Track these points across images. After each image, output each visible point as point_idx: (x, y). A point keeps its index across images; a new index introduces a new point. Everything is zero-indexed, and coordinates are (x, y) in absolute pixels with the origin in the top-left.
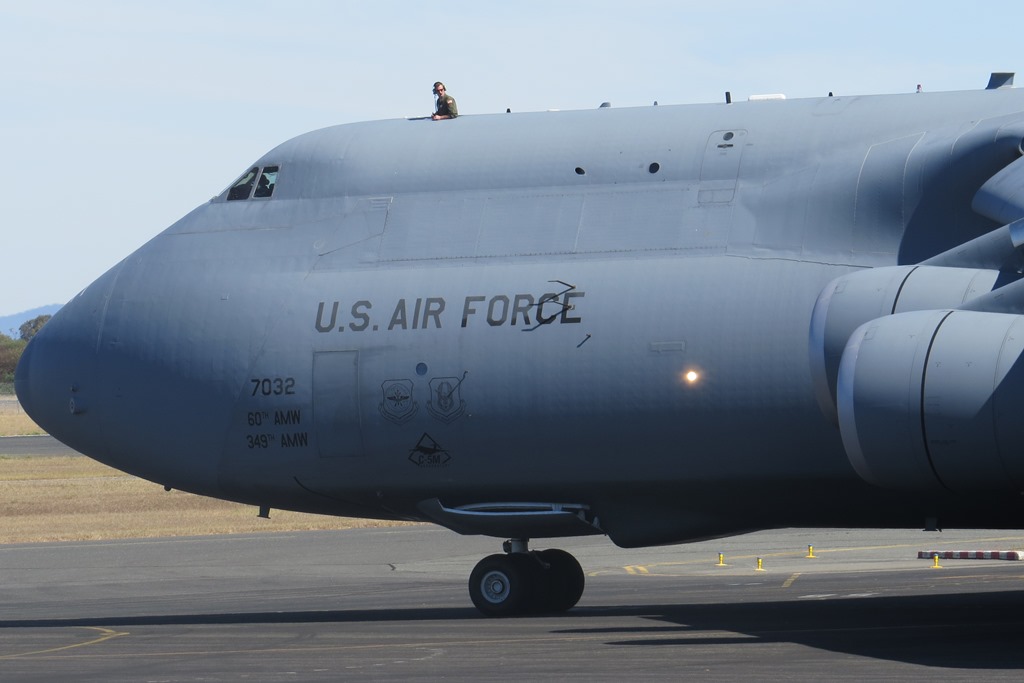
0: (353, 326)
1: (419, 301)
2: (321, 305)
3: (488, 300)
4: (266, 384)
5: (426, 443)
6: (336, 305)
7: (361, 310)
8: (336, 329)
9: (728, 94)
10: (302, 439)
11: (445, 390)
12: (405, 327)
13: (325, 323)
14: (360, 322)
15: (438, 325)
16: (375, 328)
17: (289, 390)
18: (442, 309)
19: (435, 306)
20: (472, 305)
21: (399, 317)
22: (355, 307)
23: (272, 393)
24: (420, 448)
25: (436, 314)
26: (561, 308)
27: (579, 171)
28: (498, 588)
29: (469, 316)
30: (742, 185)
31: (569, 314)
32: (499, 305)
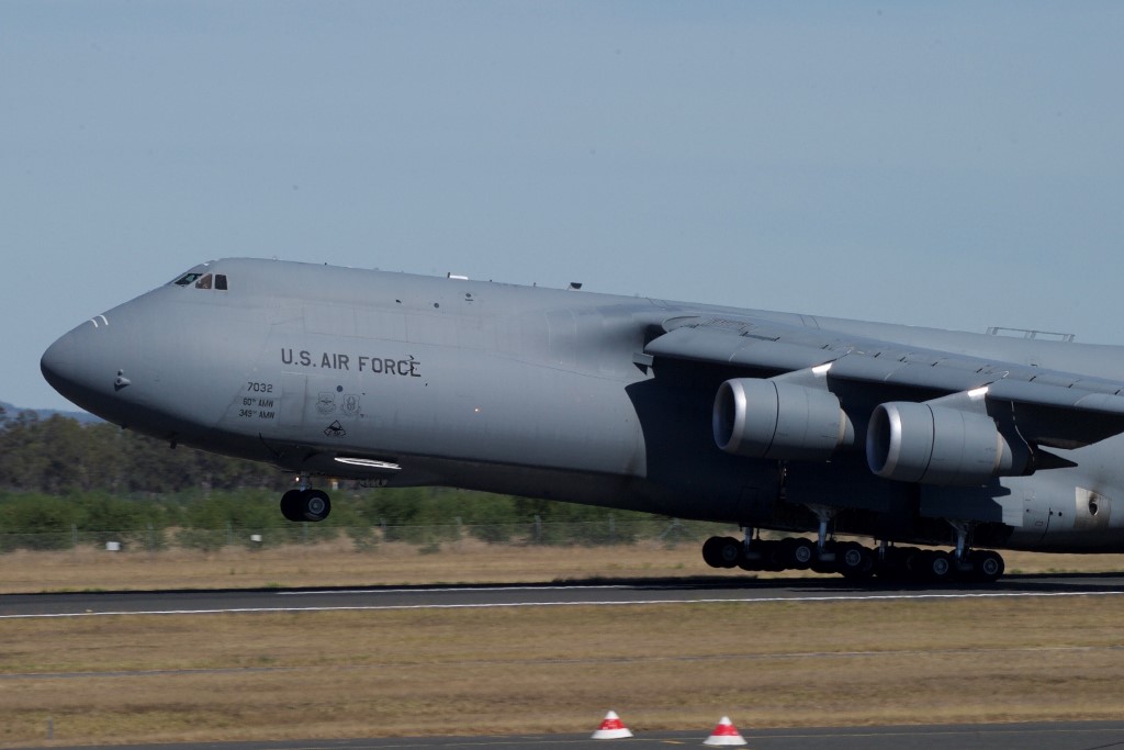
0: (302, 363)
1: (335, 355)
2: (283, 350)
3: (370, 359)
4: (256, 385)
5: (336, 426)
6: (291, 351)
7: (305, 355)
8: (293, 363)
10: (271, 415)
11: (351, 400)
12: (329, 367)
13: (287, 359)
14: (306, 361)
15: (347, 368)
16: (314, 365)
17: (269, 390)
18: (347, 360)
19: (344, 359)
20: (363, 361)
21: (326, 361)
22: (301, 353)
23: (259, 391)
24: (331, 427)
25: (345, 363)
26: (409, 368)
27: (398, 301)
29: (362, 366)
31: (414, 371)
32: (377, 363)
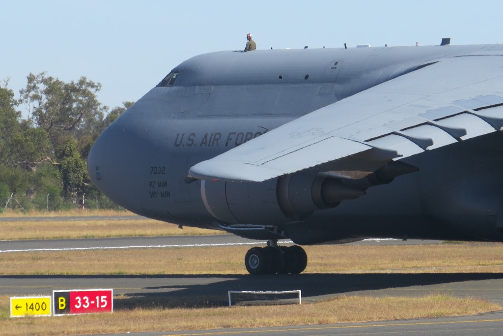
0: (187, 144)
1: (212, 134)
2: (178, 135)
3: (237, 134)
4: (155, 169)
6: (183, 134)
7: (192, 137)
8: (181, 145)
9: (345, 44)
10: (168, 194)
12: (206, 145)
13: (178, 143)
14: (190, 143)
15: (217, 145)
16: (195, 145)
17: (163, 172)
18: (220, 138)
19: (217, 137)
20: (231, 136)
21: (204, 141)
22: (189, 137)
23: (157, 173)
25: (217, 140)
27: (280, 77)
28: (255, 262)
29: (229, 141)
30: (336, 86)
32: (240, 137)
